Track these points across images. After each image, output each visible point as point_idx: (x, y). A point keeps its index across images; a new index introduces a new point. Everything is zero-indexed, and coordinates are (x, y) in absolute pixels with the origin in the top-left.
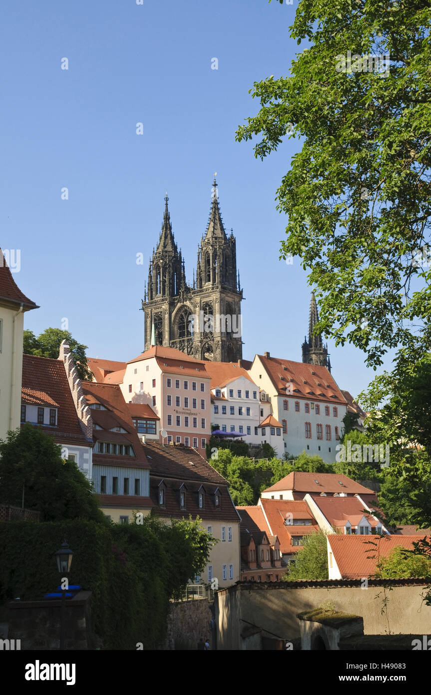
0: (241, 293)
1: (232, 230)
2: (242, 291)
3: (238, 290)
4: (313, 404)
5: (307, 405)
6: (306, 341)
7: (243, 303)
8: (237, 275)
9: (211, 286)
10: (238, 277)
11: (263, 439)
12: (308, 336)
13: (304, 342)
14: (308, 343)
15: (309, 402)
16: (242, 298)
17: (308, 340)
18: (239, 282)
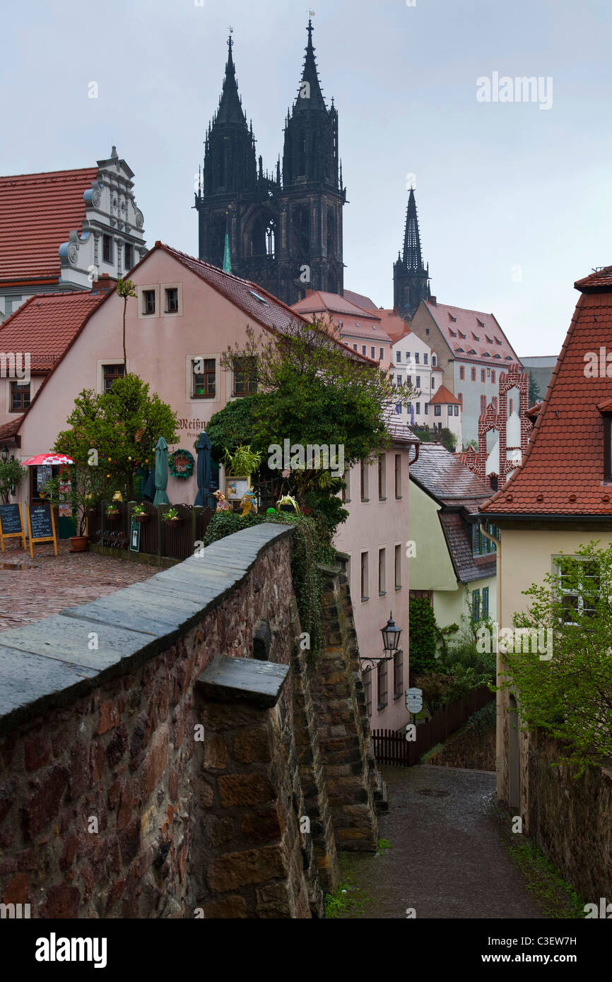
0: (343, 193)
1: (333, 100)
2: (345, 190)
3: (340, 188)
4: (489, 369)
5: (483, 371)
6: (399, 257)
7: (345, 207)
8: (339, 166)
9: (305, 183)
10: (339, 170)
11: (437, 420)
12: (402, 251)
13: (397, 259)
14: (402, 260)
15: (485, 367)
16: (344, 201)
17: (402, 256)
18: (341, 176)
